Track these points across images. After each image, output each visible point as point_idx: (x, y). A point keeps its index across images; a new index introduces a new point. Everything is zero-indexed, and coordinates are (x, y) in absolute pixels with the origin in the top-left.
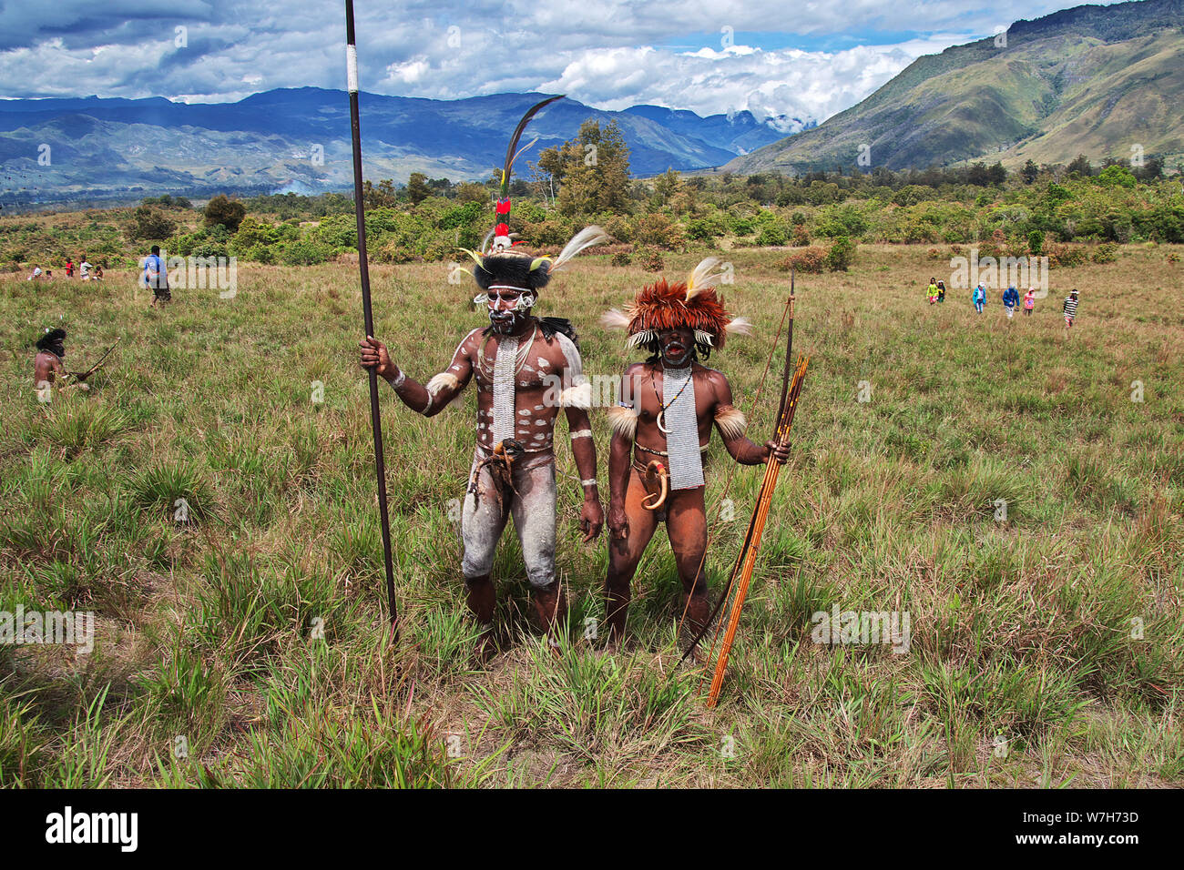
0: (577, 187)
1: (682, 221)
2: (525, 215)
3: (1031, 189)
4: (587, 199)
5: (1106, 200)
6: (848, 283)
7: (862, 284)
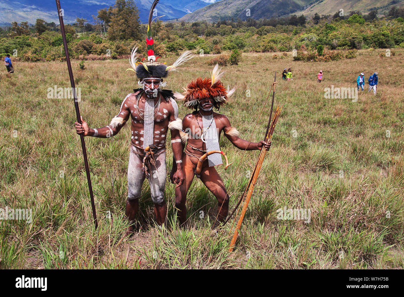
0: (116, 27)
1: (164, 43)
2: (93, 40)
3: (317, 27)
4: (121, 33)
5: (351, 30)
6: (239, 70)
7: (245, 70)
